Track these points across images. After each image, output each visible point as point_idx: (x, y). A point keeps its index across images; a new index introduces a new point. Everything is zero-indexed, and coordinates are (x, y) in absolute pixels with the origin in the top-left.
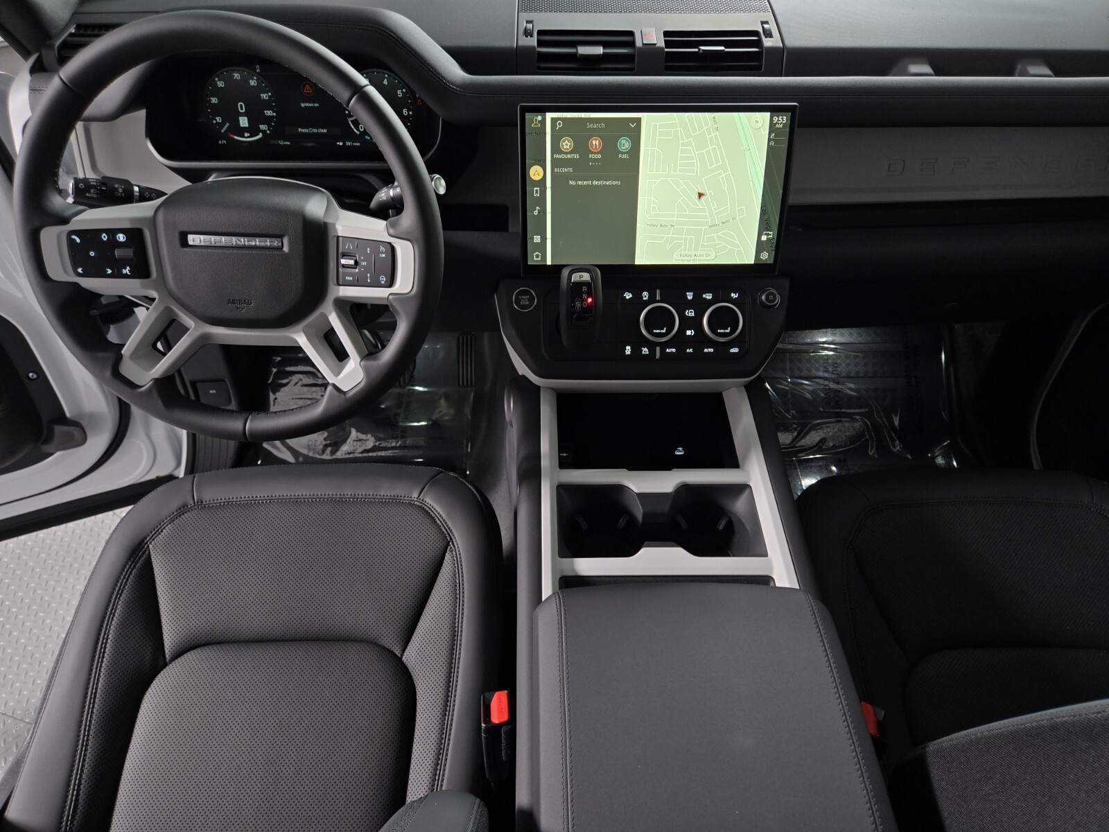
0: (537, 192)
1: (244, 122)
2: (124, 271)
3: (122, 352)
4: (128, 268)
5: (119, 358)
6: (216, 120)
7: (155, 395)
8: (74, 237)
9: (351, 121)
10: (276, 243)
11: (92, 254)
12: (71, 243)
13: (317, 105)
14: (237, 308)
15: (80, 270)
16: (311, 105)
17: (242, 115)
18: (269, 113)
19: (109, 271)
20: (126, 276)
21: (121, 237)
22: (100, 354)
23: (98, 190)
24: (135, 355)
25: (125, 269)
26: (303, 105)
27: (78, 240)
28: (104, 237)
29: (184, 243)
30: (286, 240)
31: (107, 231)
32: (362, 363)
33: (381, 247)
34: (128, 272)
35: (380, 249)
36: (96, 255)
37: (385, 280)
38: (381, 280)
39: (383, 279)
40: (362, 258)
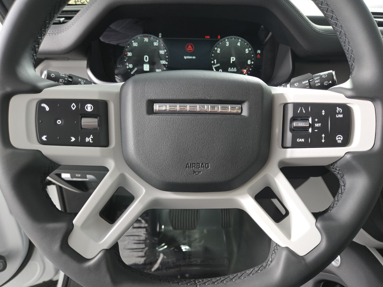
1: (146, 67)
2: (87, 140)
3: (74, 222)
4: (91, 137)
5: (70, 228)
6: (129, 66)
8: (43, 105)
10: (236, 109)
11: (59, 122)
12: (40, 110)
13: (194, 57)
14: (194, 172)
15: (44, 138)
16: (190, 57)
17: (146, 63)
18: (163, 62)
19: (73, 139)
20: (88, 145)
21: (89, 108)
22: (52, 226)
23: (65, 80)
24: (85, 225)
25: (89, 137)
26: (185, 58)
27: (47, 109)
28: (74, 107)
29: (150, 111)
30: (245, 106)
31: (77, 101)
33: (338, 108)
34: (91, 140)
35: (337, 111)
36: (63, 124)
37: (342, 139)
38: (337, 139)
39: (339, 138)
40: (316, 120)
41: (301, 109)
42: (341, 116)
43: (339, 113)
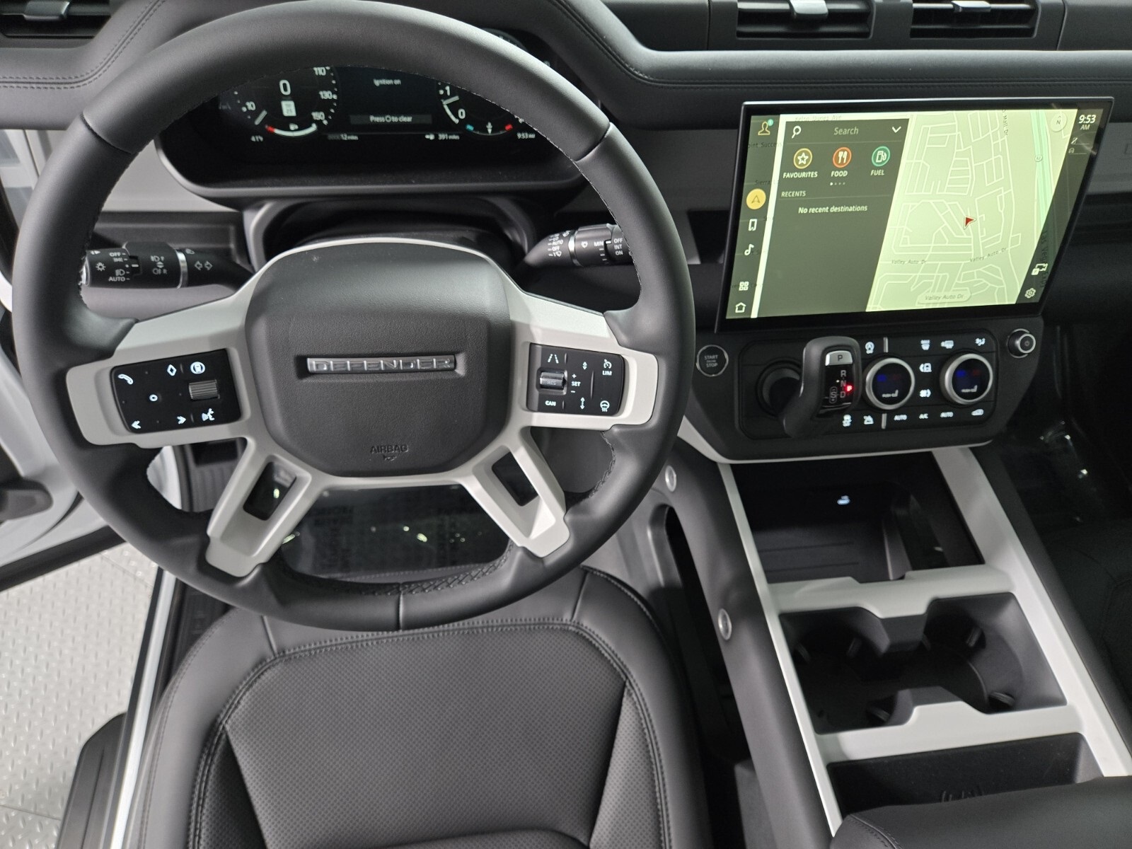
0: (753, 225)
1: (289, 109)
2: (205, 417)
3: (210, 531)
4: (211, 411)
5: (205, 542)
6: (247, 107)
7: (265, 589)
8: (122, 376)
9: (448, 105)
10: (447, 363)
11: (153, 398)
12: (119, 386)
13: (397, 82)
14: (384, 457)
15: (136, 425)
16: (389, 82)
17: (286, 98)
18: (326, 95)
19: (182, 420)
20: (208, 423)
21: (198, 368)
22: (179, 542)
23: (126, 269)
24: (227, 535)
25: (206, 413)
26: (377, 83)
27: (130, 381)
28: (172, 370)
29: (303, 371)
30: (461, 359)
31: (175, 361)
32: (568, 519)
33: (605, 360)
34: (211, 417)
35: (605, 365)
36: (161, 399)
37: (608, 406)
38: (601, 405)
39: (605, 405)
40: (574, 376)
41: (553, 357)
42: (609, 373)
43: (607, 369)
